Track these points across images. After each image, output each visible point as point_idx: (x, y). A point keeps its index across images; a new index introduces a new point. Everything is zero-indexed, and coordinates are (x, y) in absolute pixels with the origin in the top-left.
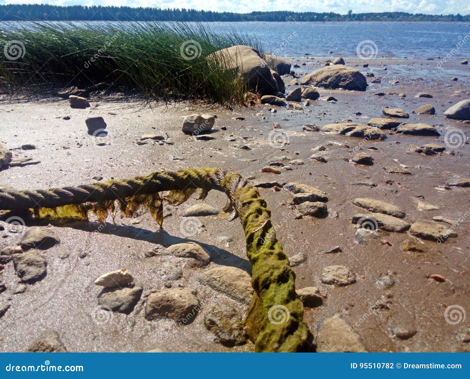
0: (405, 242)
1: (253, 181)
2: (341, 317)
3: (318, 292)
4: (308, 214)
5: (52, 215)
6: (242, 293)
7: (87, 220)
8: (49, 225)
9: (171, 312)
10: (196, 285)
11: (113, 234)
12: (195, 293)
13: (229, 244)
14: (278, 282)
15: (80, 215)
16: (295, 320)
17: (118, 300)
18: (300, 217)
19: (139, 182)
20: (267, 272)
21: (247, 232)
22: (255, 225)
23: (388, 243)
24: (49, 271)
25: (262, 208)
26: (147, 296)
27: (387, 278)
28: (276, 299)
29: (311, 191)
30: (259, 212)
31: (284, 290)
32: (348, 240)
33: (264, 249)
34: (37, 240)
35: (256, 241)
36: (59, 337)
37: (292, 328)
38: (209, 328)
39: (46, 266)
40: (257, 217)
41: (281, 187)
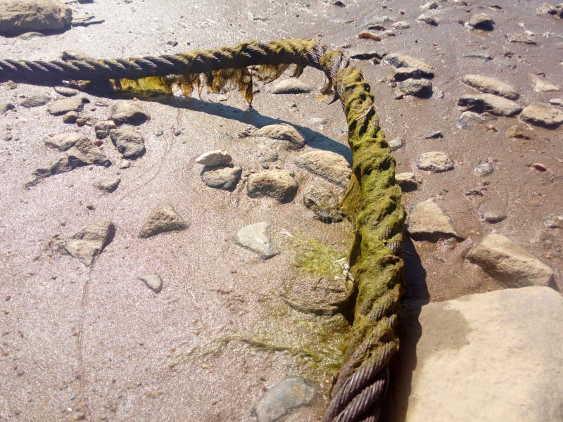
0: (512, 128)
1: (348, 50)
2: (434, 201)
3: (413, 178)
4: (411, 93)
5: (134, 87)
6: (338, 176)
7: (171, 94)
8: (135, 98)
9: (272, 191)
10: (293, 168)
11: (203, 111)
12: (293, 175)
13: (324, 127)
14: (380, 169)
15: (163, 88)
16: (393, 202)
17: (221, 178)
18: (401, 98)
19: (227, 54)
20: (370, 159)
21: (350, 119)
22: (359, 111)
23: (494, 129)
24: (147, 147)
25: (366, 93)
26: (248, 176)
27: (486, 166)
28: (377, 184)
29: (416, 65)
30: (363, 97)
31: (385, 176)
32: (452, 124)
33: (367, 137)
34: (128, 116)
35: (358, 128)
36: (173, 208)
37: (391, 209)
38: (308, 207)
39: (143, 142)
40: (361, 103)
41: (381, 58)
